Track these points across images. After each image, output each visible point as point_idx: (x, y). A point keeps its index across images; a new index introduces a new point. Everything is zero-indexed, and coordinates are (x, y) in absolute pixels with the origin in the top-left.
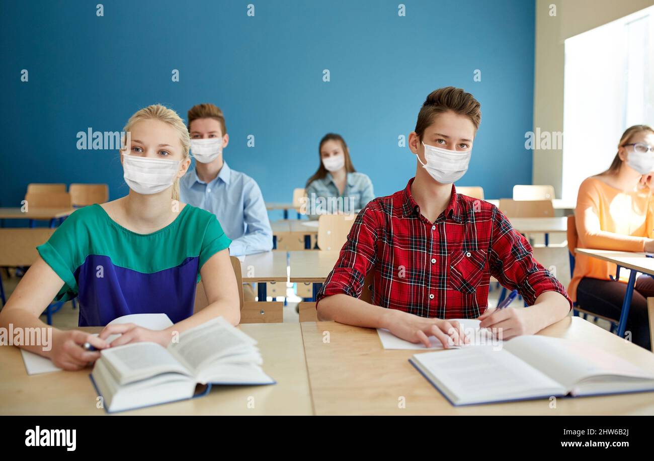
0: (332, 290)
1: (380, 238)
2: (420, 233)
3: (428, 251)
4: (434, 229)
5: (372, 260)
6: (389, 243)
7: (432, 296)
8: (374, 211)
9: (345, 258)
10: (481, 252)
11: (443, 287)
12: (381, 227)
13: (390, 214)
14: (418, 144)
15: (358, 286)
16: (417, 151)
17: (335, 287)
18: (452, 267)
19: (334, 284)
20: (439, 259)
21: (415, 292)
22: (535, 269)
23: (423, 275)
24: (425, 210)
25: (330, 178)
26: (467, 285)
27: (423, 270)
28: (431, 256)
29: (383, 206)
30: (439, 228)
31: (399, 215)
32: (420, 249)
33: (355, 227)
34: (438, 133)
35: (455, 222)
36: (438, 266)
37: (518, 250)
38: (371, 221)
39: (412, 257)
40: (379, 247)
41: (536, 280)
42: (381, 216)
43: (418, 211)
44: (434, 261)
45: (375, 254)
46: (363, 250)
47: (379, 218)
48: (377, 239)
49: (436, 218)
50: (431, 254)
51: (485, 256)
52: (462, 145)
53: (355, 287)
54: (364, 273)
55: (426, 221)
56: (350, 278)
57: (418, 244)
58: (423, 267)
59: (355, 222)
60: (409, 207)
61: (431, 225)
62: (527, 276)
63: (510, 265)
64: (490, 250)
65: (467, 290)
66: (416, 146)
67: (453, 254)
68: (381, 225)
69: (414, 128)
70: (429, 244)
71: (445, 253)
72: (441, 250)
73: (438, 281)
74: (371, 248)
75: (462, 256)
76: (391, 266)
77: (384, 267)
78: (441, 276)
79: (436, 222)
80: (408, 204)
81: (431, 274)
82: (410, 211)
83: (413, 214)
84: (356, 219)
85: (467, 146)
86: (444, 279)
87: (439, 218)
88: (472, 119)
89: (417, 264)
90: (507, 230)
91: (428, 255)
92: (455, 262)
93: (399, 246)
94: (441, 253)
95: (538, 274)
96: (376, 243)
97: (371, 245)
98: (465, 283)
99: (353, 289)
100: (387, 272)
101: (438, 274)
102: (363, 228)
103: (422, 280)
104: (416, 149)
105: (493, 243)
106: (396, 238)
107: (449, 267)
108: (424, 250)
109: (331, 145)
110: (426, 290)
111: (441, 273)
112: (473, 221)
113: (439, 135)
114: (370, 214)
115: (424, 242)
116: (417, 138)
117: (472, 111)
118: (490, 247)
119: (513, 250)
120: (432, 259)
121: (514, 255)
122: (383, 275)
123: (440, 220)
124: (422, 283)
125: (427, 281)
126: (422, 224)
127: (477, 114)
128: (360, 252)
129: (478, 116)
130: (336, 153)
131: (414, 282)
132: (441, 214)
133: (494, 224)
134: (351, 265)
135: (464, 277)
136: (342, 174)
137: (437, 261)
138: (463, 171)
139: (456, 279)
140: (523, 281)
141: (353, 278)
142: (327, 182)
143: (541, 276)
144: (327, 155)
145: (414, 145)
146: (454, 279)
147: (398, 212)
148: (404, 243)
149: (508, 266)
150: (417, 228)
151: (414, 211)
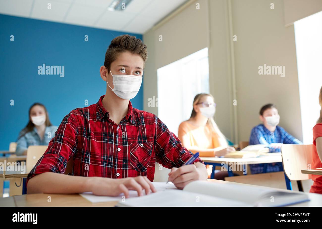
0: (41, 170)
1: (80, 134)
2: (109, 131)
3: (115, 143)
4: (119, 128)
5: (73, 150)
6: (88, 137)
7: (118, 175)
8: (76, 115)
9: (53, 147)
10: (150, 144)
11: (126, 167)
12: (81, 126)
13: (88, 118)
14: (107, 74)
15: (62, 168)
16: (107, 79)
17: (43, 167)
18: (132, 154)
19: (42, 165)
20: (122, 148)
21: (106, 171)
22: (184, 151)
23: (112, 160)
24: (112, 116)
25: (36, 130)
26: (141, 166)
27: (112, 156)
28: (117, 146)
29: (83, 113)
30: (121, 128)
31: (94, 118)
32: (110, 141)
33: (62, 126)
34: (120, 65)
35: (131, 124)
36: (122, 153)
37: (173, 141)
38: (74, 121)
39: (104, 146)
40: (80, 140)
41: (186, 157)
42: (81, 119)
43: (108, 116)
44: (119, 149)
45: (76, 145)
46: (67, 142)
47: (80, 119)
48: (78, 135)
49: (119, 121)
50: (117, 144)
51: (152, 146)
52: (137, 72)
53: (60, 168)
54: (67, 158)
55: (113, 123)
56: (56, 161)
57: (108, 138)
58: (112, 154)
59: (62, 122)
60: (101, 113)
61: (117, 126)
62: (180, 156)
63: (169, 150)
64: (155, 143)
65: (141, 170)
66: (106, 76)
67: (132, 145)
68: (81, 125)
69: (103, 64)
70: (115, 138)
71: (126, 144)
72: (123, 142)
73: (122, 164)
74: (74, 140)
75: (137, 146)
76: (89, 154)
77: (83, 154)
78: (124, 160)
79: (120, 123)
80: (100, 112)
81: (118, 158)
82: (102, 117)
83: (104, 118)
84: (63, 121)
85: (140, 73)
86: (126, 162)
87: (121, 121)
88: (142, 56)
89: (107, 152)
90: (165, 129)
91: (115, 146)
92: (134, 150)
93: (95, 139)
94: (124, 144)
95: (186, 154)
96: (77, 137)
97: (74, 138)
98: (140, 164)
99: (58, 169)
100: (86, 158)
101: (123, 158)
102: (68, 126)
103: (111, 163)
104: (106, 78)
105: (157, 138)
106: (92, 133)
107: (129, 154)
108: (112, 142)
109: (37, 109)
110: (114, 170)
111: (124, 158)
112: (143, 124)
113: (121, 66)
114: (73, 117)
115: (112, 137)
116: (106, 70)
117: (142, 51)
118: (155, 140)
119: (170, 141)
120: (118, 148)
121: (171, 144)
122: (83, 160)
123: (123, 122)
124: (111, 165)
125: (114, 164)
126: (111, 125)
127: (145, 53)
128: (64, 143)
129: (145, 54)
130: (40, 113)
131: (106, 165)
132: (123, 119)
133: (157, 126)
134: (57, 152)
135: (139, 160)
136: (43, 127)
137: (121, 149)
138: (136, 92)
139: (134, 162)
140: (178, 159)
141: (59, 161)
142: (34, 133)
143: (189, 155)
144: (35, 114)
145: (104, 75)
146: (133, 162)
147: (94, 117)
148: (98, 137)
149: (168, 151)
150: (108, 128)
151: (105, 116)
